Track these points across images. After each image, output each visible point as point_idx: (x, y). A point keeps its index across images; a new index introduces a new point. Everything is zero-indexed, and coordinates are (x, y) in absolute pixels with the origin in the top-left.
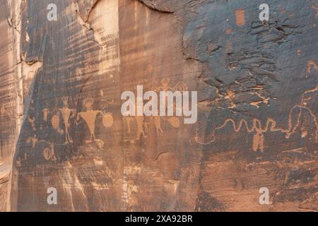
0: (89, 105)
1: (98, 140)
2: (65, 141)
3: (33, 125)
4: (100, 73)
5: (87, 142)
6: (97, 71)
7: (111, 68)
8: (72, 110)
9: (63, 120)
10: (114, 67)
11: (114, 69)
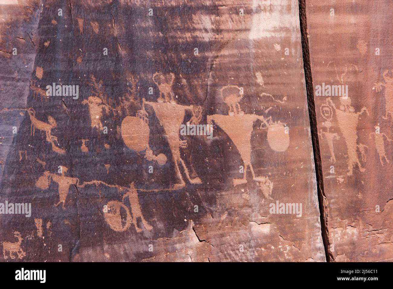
0: (232, 100)
1: (261, 179)
2: (175, 180)
3: (50, 139)
4: (253, 36)
5: (237, 182)
6: (247, 30)
7: (275, 30)
8: (191, 107)
9: (162, 131)
10: (281, 29)
11: (283, 35)
